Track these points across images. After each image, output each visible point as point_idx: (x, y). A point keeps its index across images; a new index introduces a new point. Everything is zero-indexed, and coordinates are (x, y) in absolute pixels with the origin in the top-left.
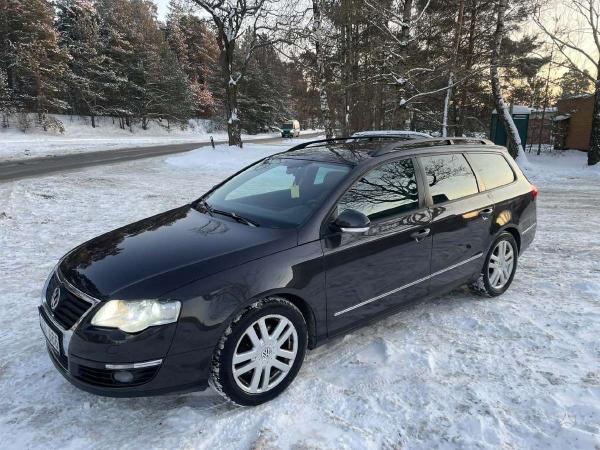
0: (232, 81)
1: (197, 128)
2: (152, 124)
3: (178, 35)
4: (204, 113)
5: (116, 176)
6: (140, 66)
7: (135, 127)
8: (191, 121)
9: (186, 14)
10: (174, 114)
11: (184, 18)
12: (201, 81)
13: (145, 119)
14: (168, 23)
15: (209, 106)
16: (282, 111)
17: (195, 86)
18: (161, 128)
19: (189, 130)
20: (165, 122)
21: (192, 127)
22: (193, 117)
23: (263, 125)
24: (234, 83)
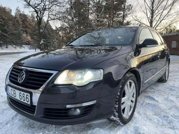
0: (41, 30)
1: (26, 48)
2: (9, 46)
3: (19, 19)
4: (28, 43)
5: (3, 58)
6: (6, 27)
7: (3, 48)
8: (23, 46)
9: (22, 13)
10: (18, 43)
11: (21, 14)
12: (27, 34)
13: (7, 45)
14: (15, 15)
15: (29, 41)
16: (53, 43)
17: (25, 35)
18: (13, 48)
19: (23, 48)
20: (14, 46)
21: (24, 47)
22: (24, 44)
23: (47, 47)
24: (42, 31)
